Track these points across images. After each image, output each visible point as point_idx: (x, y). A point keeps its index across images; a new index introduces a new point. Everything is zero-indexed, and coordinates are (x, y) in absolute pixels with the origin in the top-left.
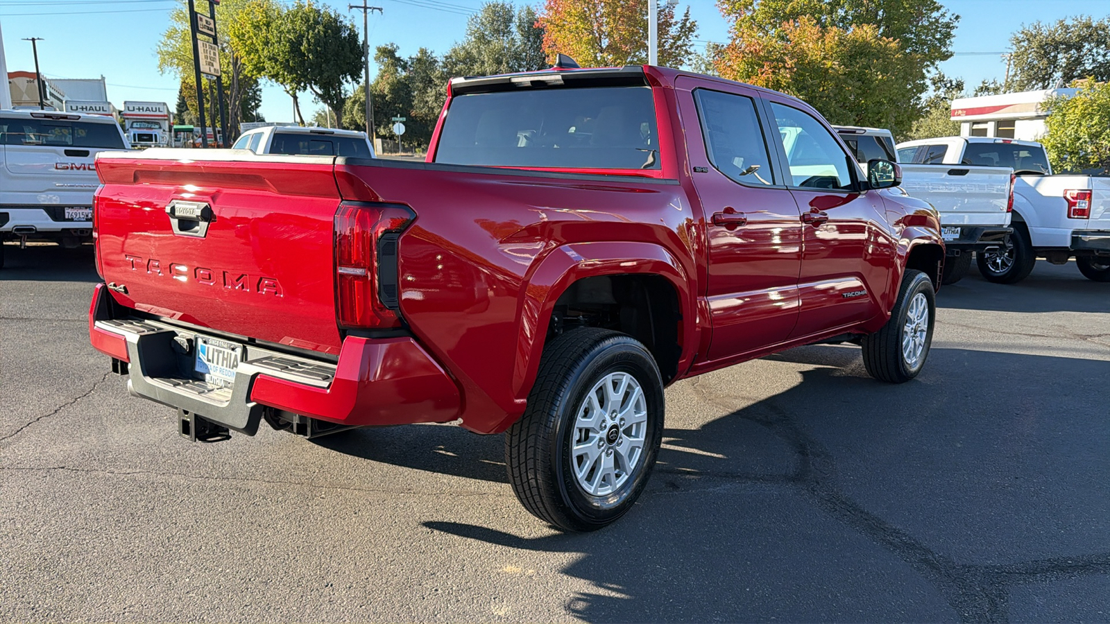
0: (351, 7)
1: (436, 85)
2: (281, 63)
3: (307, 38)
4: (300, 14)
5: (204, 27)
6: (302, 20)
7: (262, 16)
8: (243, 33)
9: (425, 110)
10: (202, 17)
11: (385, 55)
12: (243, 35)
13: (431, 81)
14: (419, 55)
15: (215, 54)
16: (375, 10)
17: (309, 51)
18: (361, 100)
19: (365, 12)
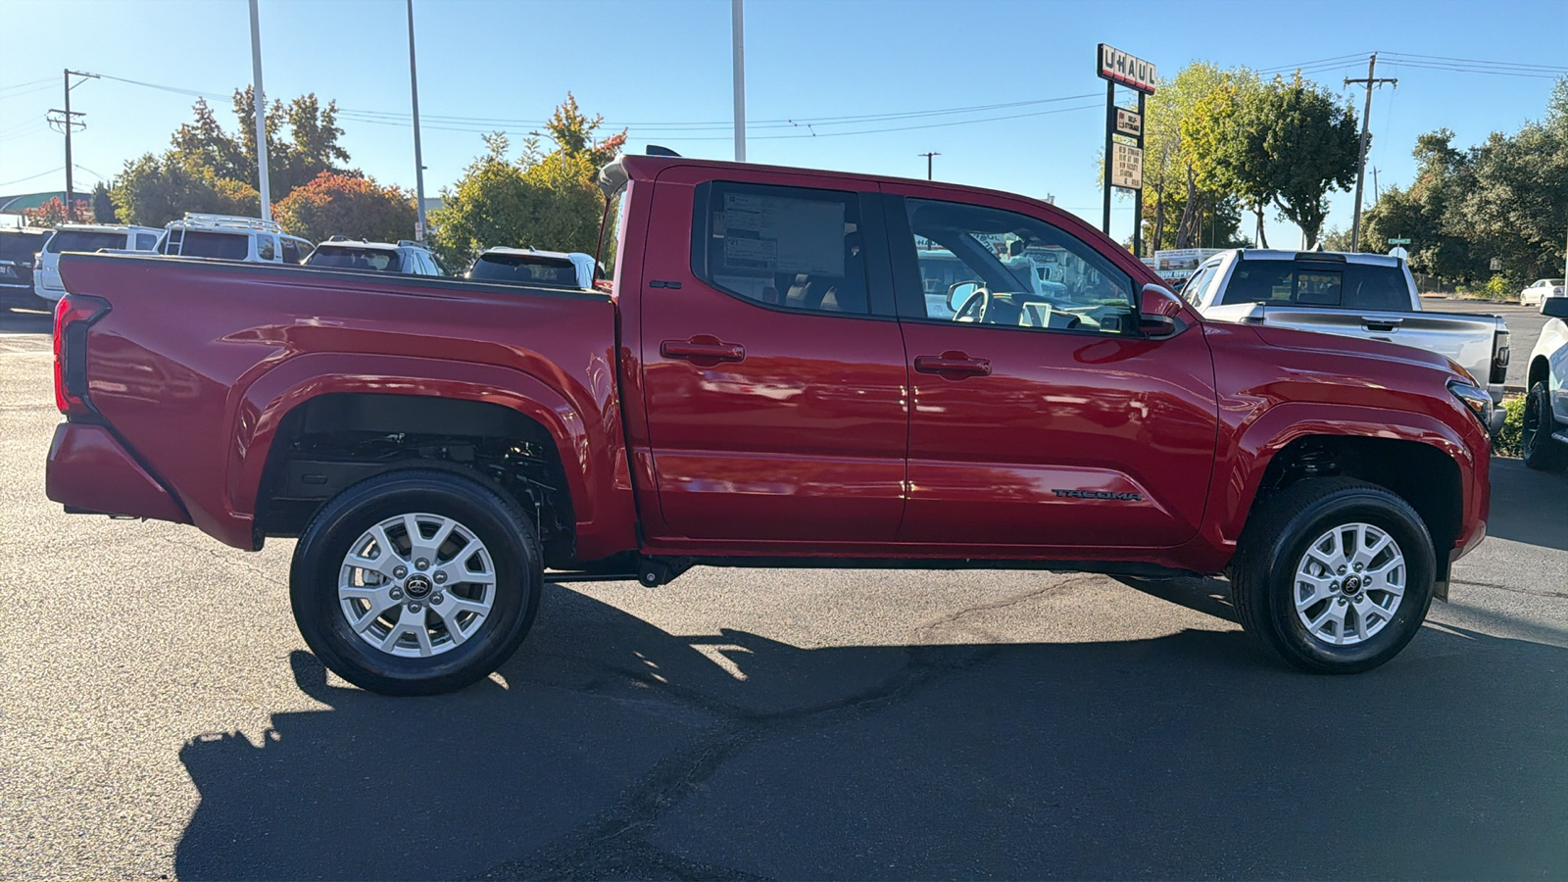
0: (1348, 82)
1: (1482, 188)
2: (1235, 168)
3: (1275, 130)
4: (1271, 98)
5: (1125, 125)
6: (1273, 106)
7: (1227, 104)
8: (1197, 130)
9: (1461, 227)
10: (1123, 112)
11: (1430, 147)
12: (1198, 132)
13: (1475, 182)
14: (1488, 143)
15: (1136, 160)
16: (1383, 84)
17: (1274, 148)
18: (1382, 215)
19: (1369, 87)
